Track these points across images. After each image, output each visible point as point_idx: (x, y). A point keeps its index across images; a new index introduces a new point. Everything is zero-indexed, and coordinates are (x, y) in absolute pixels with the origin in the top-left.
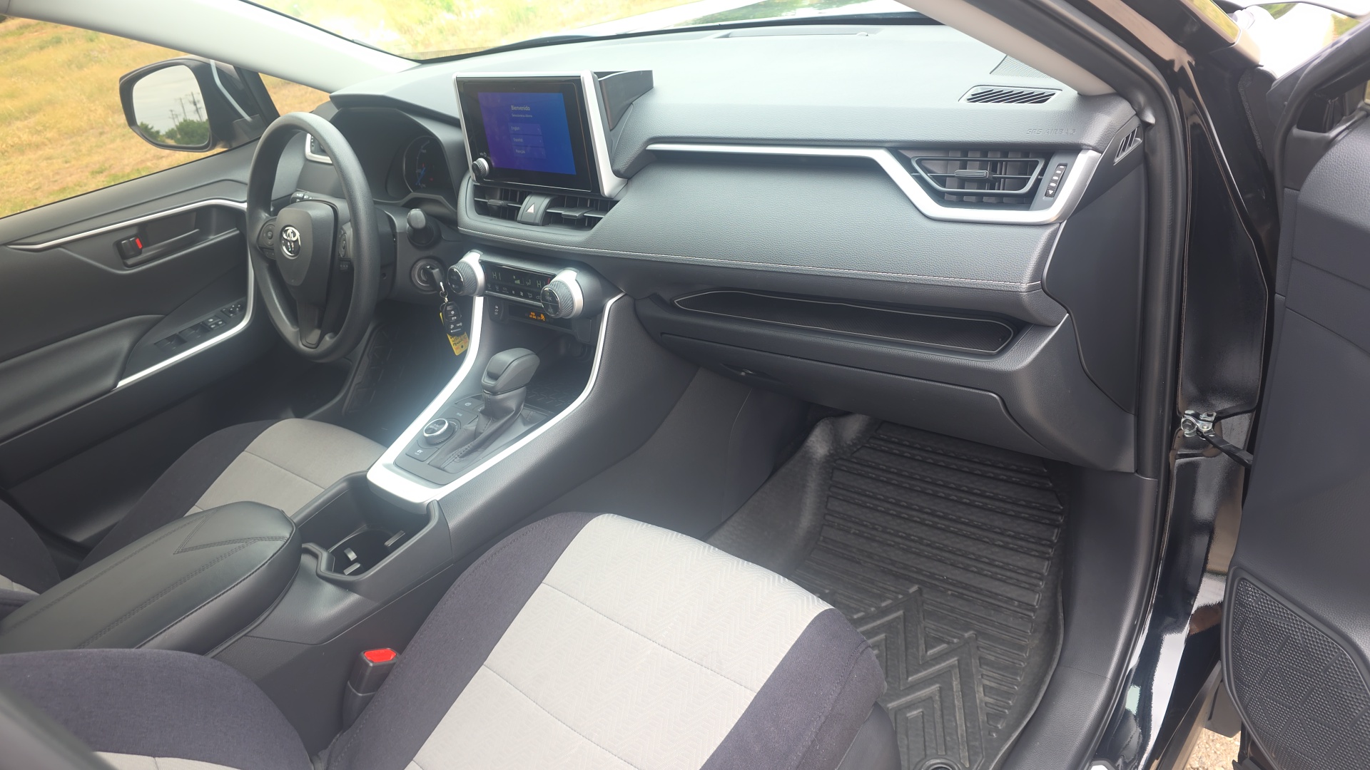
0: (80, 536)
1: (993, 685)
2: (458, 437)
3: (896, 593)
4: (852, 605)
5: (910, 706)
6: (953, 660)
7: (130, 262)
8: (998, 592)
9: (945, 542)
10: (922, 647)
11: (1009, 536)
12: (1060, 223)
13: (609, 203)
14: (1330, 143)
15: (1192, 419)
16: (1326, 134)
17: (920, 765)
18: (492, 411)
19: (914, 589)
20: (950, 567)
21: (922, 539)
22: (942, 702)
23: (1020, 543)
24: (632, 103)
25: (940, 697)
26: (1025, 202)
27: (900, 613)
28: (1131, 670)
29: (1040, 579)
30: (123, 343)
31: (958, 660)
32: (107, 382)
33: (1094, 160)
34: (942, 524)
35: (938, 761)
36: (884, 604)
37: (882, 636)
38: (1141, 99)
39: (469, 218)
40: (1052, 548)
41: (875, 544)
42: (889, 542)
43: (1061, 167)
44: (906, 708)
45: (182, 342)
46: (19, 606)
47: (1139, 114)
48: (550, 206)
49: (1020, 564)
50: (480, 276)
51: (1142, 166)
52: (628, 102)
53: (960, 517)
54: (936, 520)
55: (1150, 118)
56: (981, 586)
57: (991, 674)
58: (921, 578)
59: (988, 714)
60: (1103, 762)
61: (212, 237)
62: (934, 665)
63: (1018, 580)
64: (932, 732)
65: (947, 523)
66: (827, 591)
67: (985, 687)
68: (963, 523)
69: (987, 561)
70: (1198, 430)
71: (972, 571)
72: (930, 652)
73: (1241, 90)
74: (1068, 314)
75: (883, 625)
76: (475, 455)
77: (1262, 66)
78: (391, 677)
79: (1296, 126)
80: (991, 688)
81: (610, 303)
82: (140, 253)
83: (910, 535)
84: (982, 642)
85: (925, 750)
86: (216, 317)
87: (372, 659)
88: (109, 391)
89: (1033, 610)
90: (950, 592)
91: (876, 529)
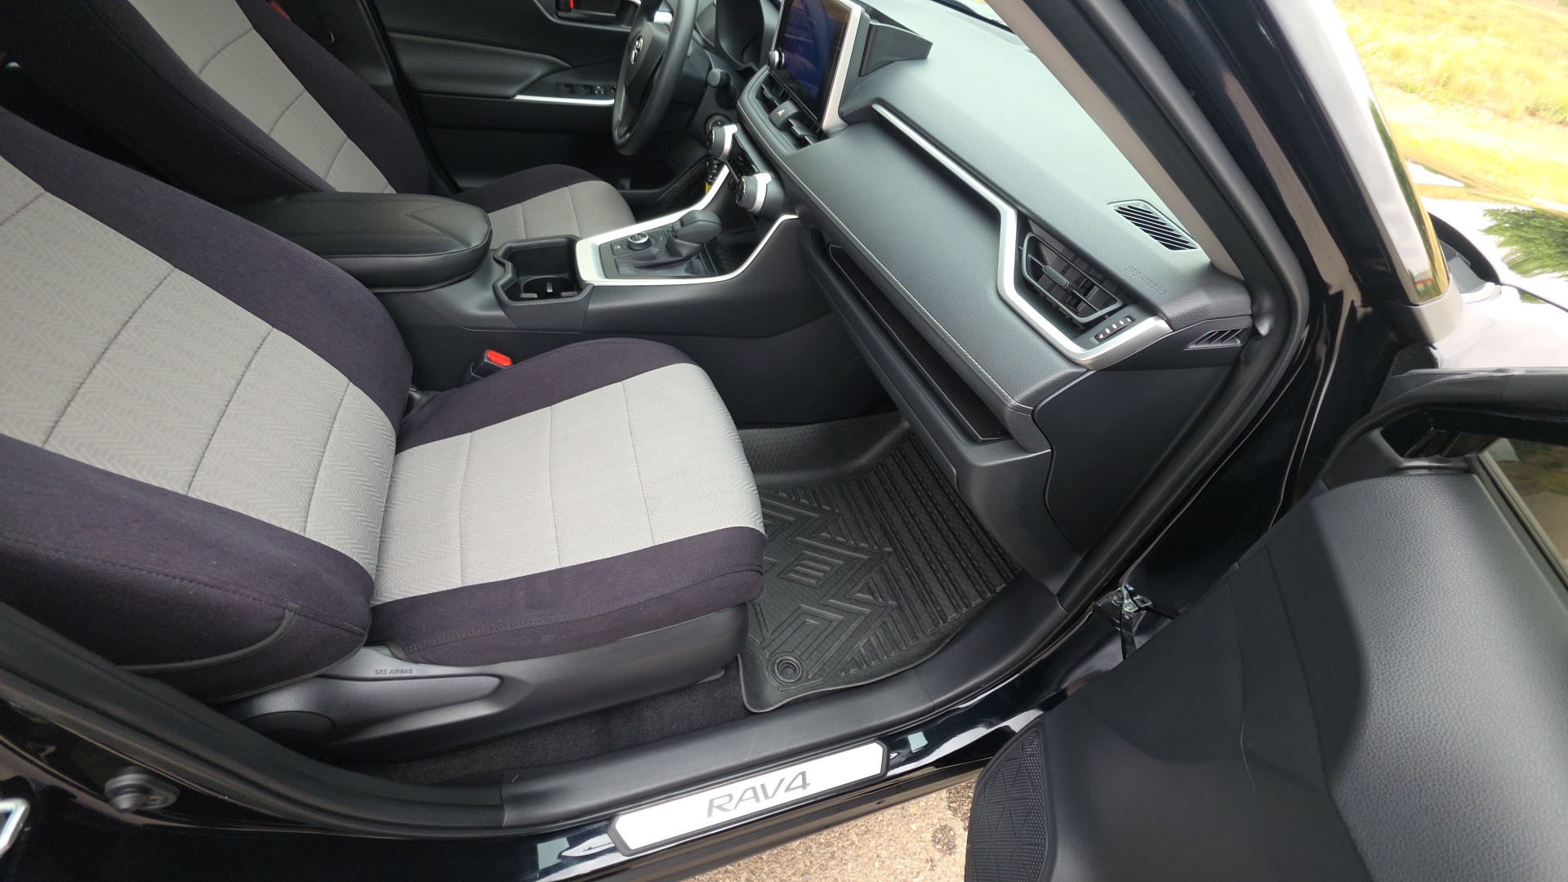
0: (462, 183)
1: (875, 644)
2: (645, 252)
3: (876, 543)
4: (843, 531)
5: (814, 616)
6: (867, 610)
7: (561, 14)
8: (935, 593)
9: (932, 537)
10: (858, 588)
11: (973, 564)
12: (1088, 370)
13: (822, 135)
14: (1397, 470)
15: (1125, 593)
16: (1401, 459)
17: (784, 654)
18: (671, 248)
19: (889, 549)
20: (921, 554)
21: (921, 523)
22: (835, 629)
23: (976, 574)
24: (893, 62)
25: (837, 626)
26: (1075, 330)
27: (866, 557)
28: (958, 708)
29: (967, 606)
30: (538, 72)
31: (870, 613)
32: (511, 91)
33: (1162, 333)
34: (941, 524)
35: (795, 660)
36: (862, 544)
37: (841, 562)
38: (1267, 303)
39: (749, 100)
40: (992, 593)
41: (891, 504)
42: (900, 510)
43: (1129, 320)
44: (811, 615)
45: (572, 91)
46: (315, 190)
47: (1256, 316)
48: (794, 117)
49: (963, 587)
50: (728, 146)
51: (1228, 369)
52: (890, 58)
53: (955, 529)
54: (940, 519)
55: (1264, 329)
56: (928, 580)
57: (880, 637)
58: (899, 546)
59: (853, 658)
60: (884, 745)
61: (623, 26)
62: (852, 604)
63: (953, 595)
64: (811, 641)
65: (944, 526)
66: (837, 511)
67: (869, 640)
68: (954, 534)
69: (946, 568)
70: (1121, 605)
71: (931, 568)
72: (859, 595)
73: (1396, 359)
74: (1050, 450)
75: (849, 556)
76: (645, 272)
77: (1435, 348)
78: (492, 376)
79: (1382, 428)
80: (872, 645)
81: (785, 217)
82: (569, 10)
83: (916, 515)
84: (895, 614)
85: (796, 648)
86: (604, 87)
87: (492, 357)
88: (509, 98)
89: (944, 621)
90: (907, 569)
91: (900, 496)
